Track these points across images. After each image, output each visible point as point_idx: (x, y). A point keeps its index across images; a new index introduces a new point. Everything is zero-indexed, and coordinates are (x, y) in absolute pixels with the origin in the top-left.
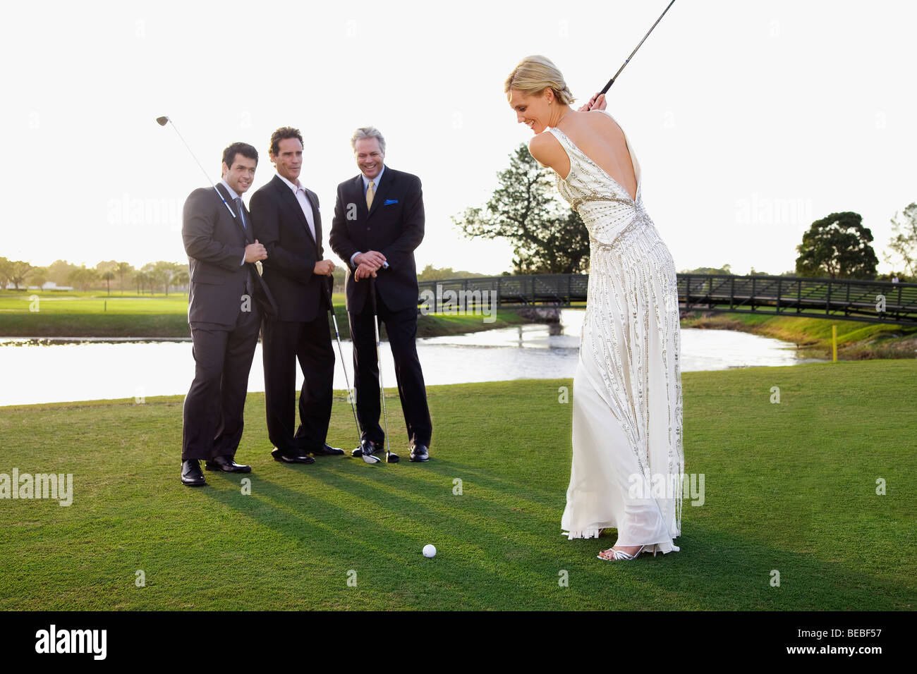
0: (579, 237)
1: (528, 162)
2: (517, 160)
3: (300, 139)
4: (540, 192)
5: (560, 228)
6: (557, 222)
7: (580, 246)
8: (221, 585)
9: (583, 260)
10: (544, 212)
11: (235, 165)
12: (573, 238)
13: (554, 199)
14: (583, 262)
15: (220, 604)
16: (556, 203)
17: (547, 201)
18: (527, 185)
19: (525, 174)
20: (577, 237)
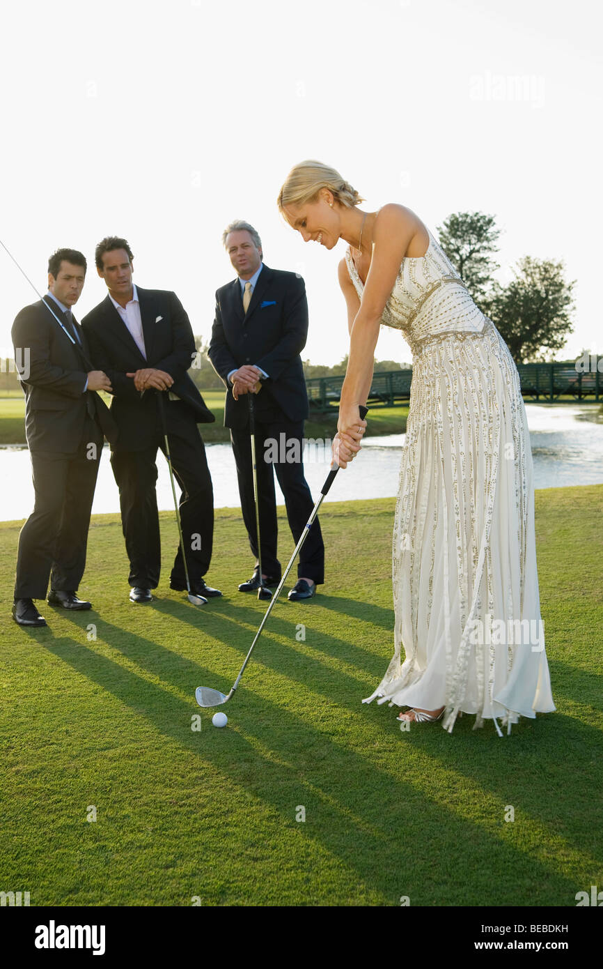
0: (520, 321)
1: (460, 237)
2: (447, 235)
3: (127, 248)
4: (474, 270)
5: (497, 310)
6: (494, 304)
7: (521, 332)
8: (122, 745)
9: (524, 347)
10: (479, 293)
11: (61, 274)
12: (512, 321)
13: (490, 277)
14: (525, 350)
15: (121, 766)
16: (492, 282)
17: (481, 281)
18: (459, 262)
19: (457, 250)
20: (517, 320)
